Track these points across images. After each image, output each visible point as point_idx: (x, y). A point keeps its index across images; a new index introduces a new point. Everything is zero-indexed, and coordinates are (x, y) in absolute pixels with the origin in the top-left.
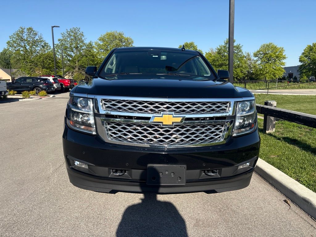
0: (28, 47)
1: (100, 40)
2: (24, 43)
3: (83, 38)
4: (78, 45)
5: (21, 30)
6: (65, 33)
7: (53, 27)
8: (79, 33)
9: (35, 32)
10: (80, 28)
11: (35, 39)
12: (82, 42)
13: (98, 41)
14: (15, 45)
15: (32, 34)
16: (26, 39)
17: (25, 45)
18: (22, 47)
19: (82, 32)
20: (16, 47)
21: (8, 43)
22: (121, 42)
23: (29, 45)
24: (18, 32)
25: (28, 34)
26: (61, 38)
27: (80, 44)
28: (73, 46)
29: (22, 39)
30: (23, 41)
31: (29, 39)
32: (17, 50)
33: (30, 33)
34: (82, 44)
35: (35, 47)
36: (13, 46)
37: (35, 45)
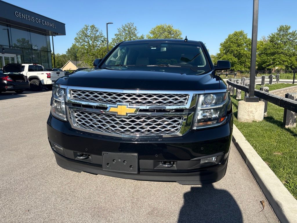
0: (91, 42)
1: (151, 33)
2: (88, 39)
3: (136, 32)
4: (132, 39)
5: (86, 27)
6: (121, 28)
7: (108, 24)
8: (133, 27)
9: (96, 29)
10: (133, 23)
11: (97, 35)
12: (135, 35)
13: (149, 34)
14: (81, 41)
15: (94, 30)
16: (89, 35)
17: (88, 41)
18: (86, 42)
19: (136, 27)
20: (81, 43)
21: (76, 39)
22: (170, 34)
23: (91, 40)
24: (84, 30)
25: (91, 31)
26: (118, 33)
27: (133, 37)
28: (127, 40)
29: (86, 36)
30: (87, 37)
31: (91, 36)
32: (82, 45)
33: (93, 30)
34: (135, 38)
35: (96, 42)
36: (79, 41)
37: (96, 41)
